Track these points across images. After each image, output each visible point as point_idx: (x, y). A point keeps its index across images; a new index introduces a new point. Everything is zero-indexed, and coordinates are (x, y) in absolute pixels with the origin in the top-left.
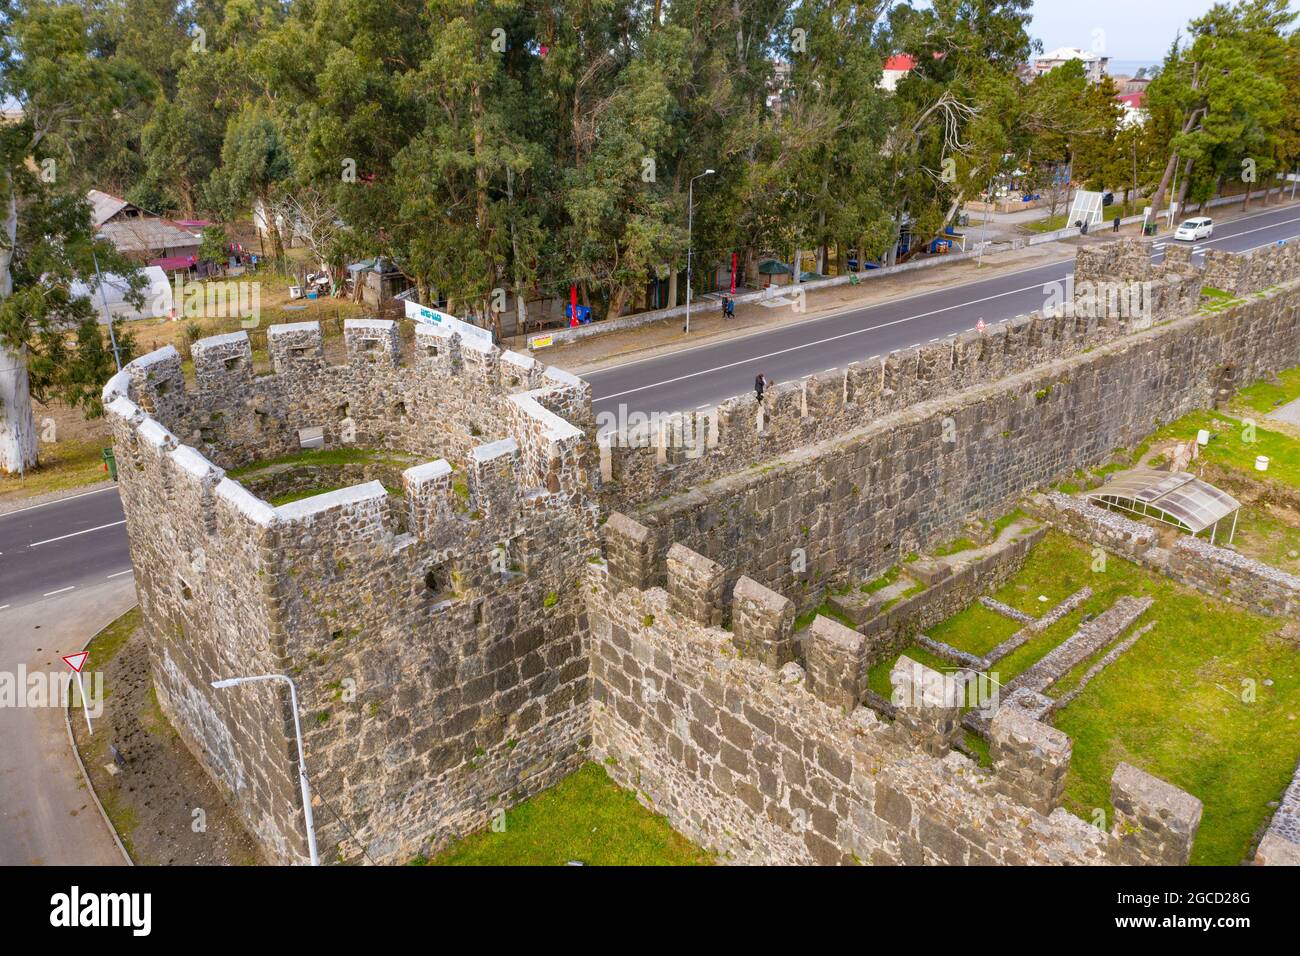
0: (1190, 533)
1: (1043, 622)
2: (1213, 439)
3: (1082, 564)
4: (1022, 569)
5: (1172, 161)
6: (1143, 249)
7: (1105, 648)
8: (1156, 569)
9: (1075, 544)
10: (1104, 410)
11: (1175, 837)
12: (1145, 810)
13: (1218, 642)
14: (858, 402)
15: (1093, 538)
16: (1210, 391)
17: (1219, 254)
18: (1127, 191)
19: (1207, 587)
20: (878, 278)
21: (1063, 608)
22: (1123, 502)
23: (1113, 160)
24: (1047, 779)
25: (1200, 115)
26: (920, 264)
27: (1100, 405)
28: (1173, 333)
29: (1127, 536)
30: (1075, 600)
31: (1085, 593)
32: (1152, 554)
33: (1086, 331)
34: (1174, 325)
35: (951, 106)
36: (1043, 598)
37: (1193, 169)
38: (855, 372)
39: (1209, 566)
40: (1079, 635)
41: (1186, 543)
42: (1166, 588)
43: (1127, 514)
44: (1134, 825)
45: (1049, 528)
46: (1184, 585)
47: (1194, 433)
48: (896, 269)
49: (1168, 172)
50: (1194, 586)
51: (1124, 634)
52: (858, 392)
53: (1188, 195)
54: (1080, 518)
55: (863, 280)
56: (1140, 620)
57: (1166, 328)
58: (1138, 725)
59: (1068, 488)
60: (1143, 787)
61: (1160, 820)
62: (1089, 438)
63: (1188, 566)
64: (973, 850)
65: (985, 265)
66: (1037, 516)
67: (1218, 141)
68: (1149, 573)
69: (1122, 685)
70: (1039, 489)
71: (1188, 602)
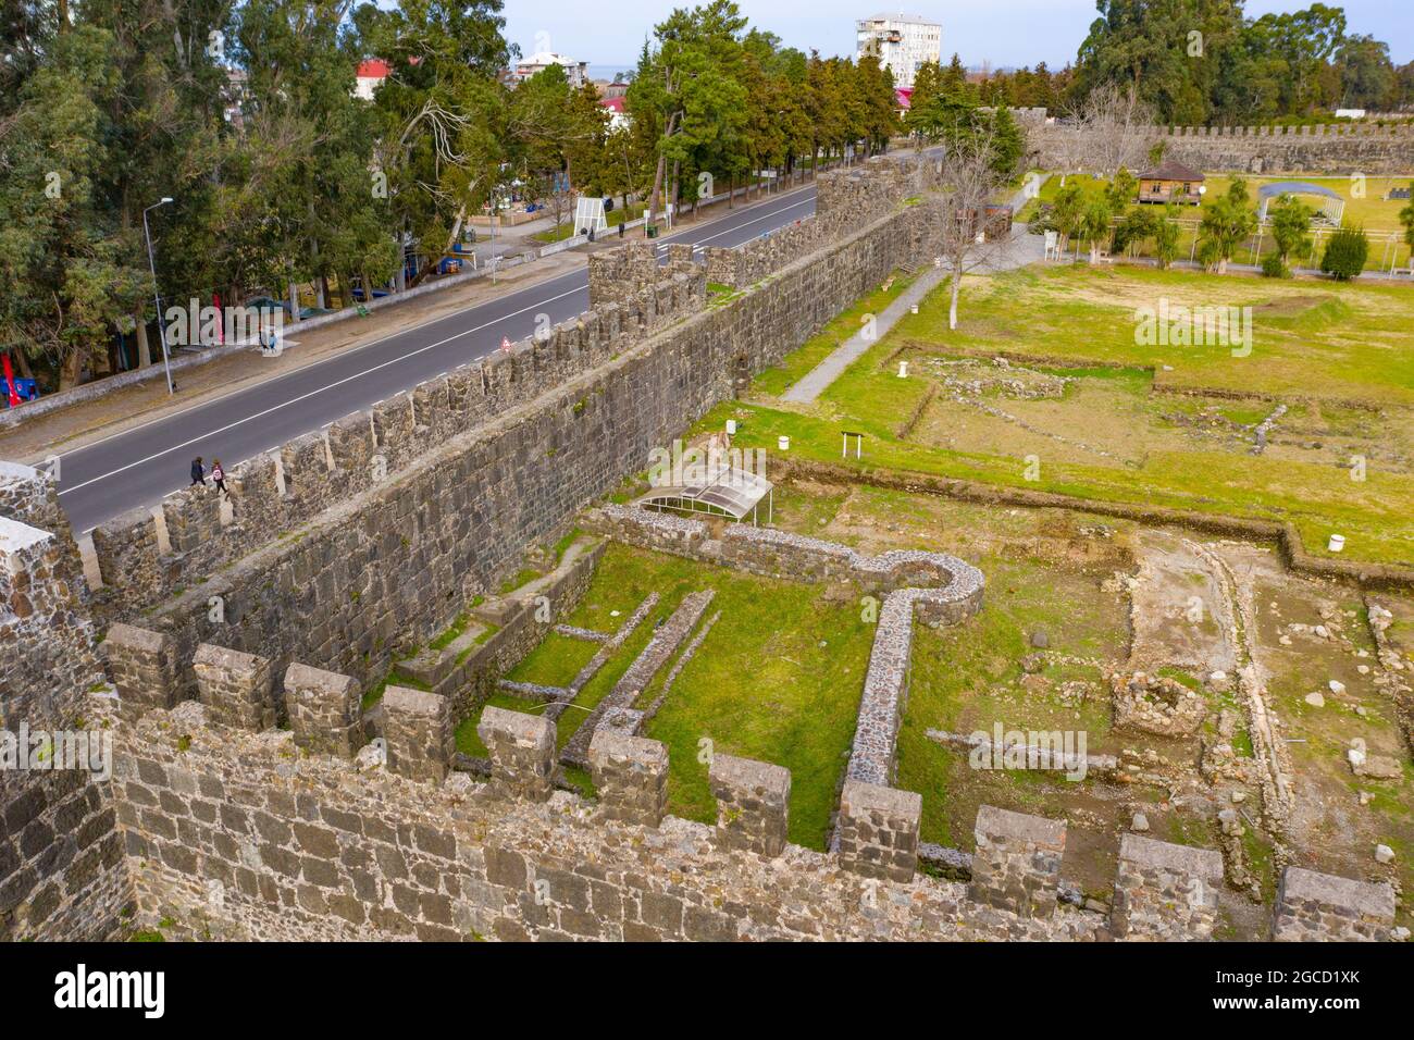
0: (735, 520)
1: (620, 636)
2: (740, 427)
3: (645, 570)
4: (590, 587)
5: (660, 164)
6: (649, 251)
7: (680, 648)
8: (712, 562)
9: (635, 553)
10: (640, 414)
11: (772, 810)
12: (742, 793)
13: (776, 617)
14: (390, 444)
15: (652, 543)
16: (730, 382)
17: (716, 251)
18: (624, 196)
19: (759, 568)
20: (389, 307)
21: (636, 618)
22: (672, 502)
23: (607, 165)
24: (651, 791)
25: (679, 117)
26: (432, 287)
27: (635, 410)
28: (689, 330)
29: (682, 535)
30: (645, 608)
31: (652, 601)
32: (706, 547)
33: (609, 337)
34: (688, 323)
35: (437, 114)
36: (615, 613)
37: (681, 171)
38: (381, 412)
39: (757, 548)
40: (655, 641)
41: (734, 530)
42: (724, 577)
43: (677, 513)
44: (736, 810)
45: (609, 542)
46: (739, 571)
47: (724, 424)
48: (407, 294)
49: (658, 175)
50: (747, 570)
51: (695, 630)
52: (389, 434)
53: (680, 196)
54: (636, 525)
55: (372, 310)
56: (706, 613)
57: (682, 327)
58: (722, 715)
59: (621, 498)
60: (737, 771)
61: (757, 798)
62: (631, 445)
63: (739, 552)
64: (594, 885)
65: (500, 281)
66: (596, 533)
67: (698, 143)
68: (707, 566)
69: (701, 679)
70: (593, 504)
71: (744, 586)
